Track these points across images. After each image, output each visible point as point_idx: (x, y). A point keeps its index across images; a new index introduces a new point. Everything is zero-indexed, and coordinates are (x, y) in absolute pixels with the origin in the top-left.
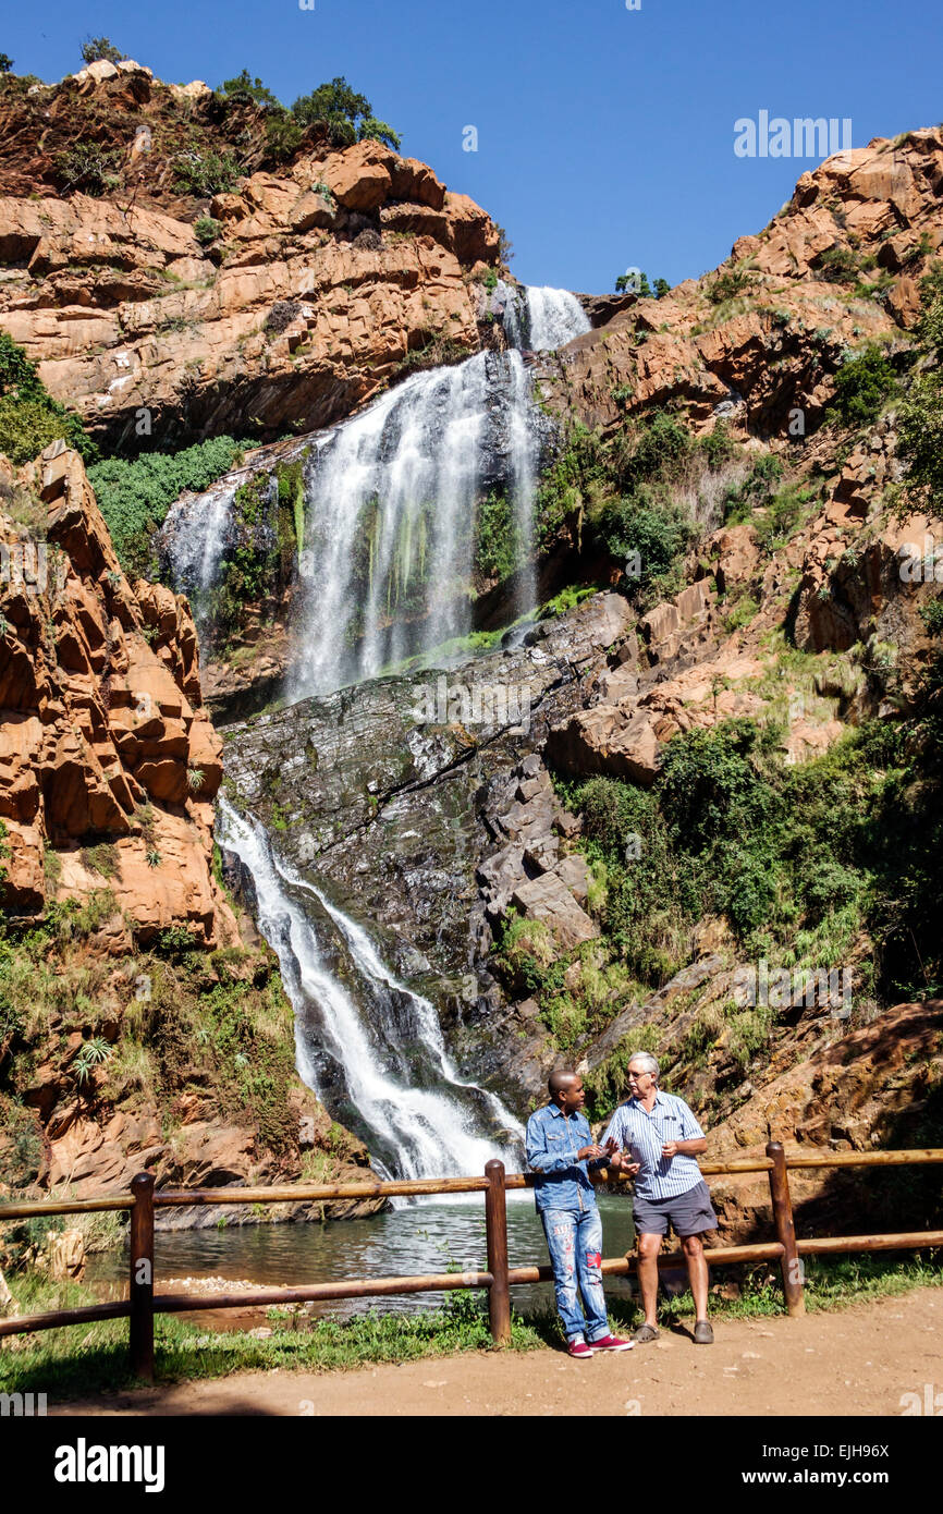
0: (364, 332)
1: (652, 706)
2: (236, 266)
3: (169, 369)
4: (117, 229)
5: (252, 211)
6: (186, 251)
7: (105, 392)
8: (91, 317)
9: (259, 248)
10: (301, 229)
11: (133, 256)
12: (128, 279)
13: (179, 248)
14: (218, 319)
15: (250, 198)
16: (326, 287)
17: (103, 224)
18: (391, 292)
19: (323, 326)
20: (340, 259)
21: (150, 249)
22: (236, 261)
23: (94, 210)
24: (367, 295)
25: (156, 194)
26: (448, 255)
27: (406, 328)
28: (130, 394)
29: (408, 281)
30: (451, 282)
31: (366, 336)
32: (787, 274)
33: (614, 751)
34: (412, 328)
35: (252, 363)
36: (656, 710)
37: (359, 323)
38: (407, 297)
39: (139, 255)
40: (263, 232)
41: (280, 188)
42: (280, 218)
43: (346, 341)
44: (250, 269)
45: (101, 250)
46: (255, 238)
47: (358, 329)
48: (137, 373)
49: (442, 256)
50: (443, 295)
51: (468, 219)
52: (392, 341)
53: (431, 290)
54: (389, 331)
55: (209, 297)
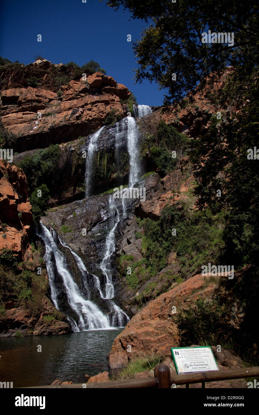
0: (95, 114)
1: (160, 200)
2: (65, 101)
3: (47, 124)
4: (38, 94)
5: (70, 89)
6: (54, 98)
7: (32, 130)
8: (31, 114)
9: (71, 96)
10: (81, 92)
11: (41, 100)
12: (40, 105)
13: (52, 98)
14: (60, 113)
15: (70, 86)
16: (86, 104)
17: (34, 93)
18: (102, 105)
19: (85, 113)
20: (90, 98)
21: (46, 98)
22: (65, 100)
23: (32, 90)
24: (96, 106)
25: (49, 87)
26: (117, 97)
27: (105, 113)
28: (38, 130)
29: (107, 103)
30: (117, 103)
31: (95, 115)
32: (199, 99)
33: (149, 211)
34: (107, 113)
35: (67, 122)
36: (161, 201)
37: (94, 112)
38: (106, 106)
39: (42, 99)
40: (72, 93)
41: (76, 83)
42: (76, 90)
43: (91, 116)
44: (69, 101)
45: (33, 98)
46: (70, 94)
47: (94, 113)
48: (40, 125)
49: (115, 97)
50: (115, 106)
51: (122, 89)
52: (102, 116)
53: (112, 104)
54: (101, 114)
55: (58, 108)
